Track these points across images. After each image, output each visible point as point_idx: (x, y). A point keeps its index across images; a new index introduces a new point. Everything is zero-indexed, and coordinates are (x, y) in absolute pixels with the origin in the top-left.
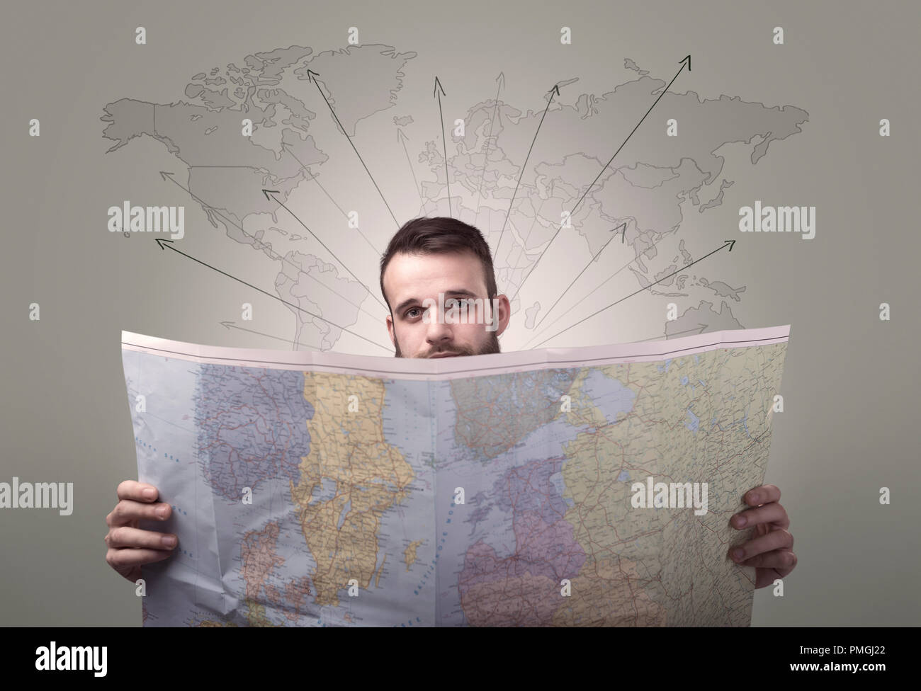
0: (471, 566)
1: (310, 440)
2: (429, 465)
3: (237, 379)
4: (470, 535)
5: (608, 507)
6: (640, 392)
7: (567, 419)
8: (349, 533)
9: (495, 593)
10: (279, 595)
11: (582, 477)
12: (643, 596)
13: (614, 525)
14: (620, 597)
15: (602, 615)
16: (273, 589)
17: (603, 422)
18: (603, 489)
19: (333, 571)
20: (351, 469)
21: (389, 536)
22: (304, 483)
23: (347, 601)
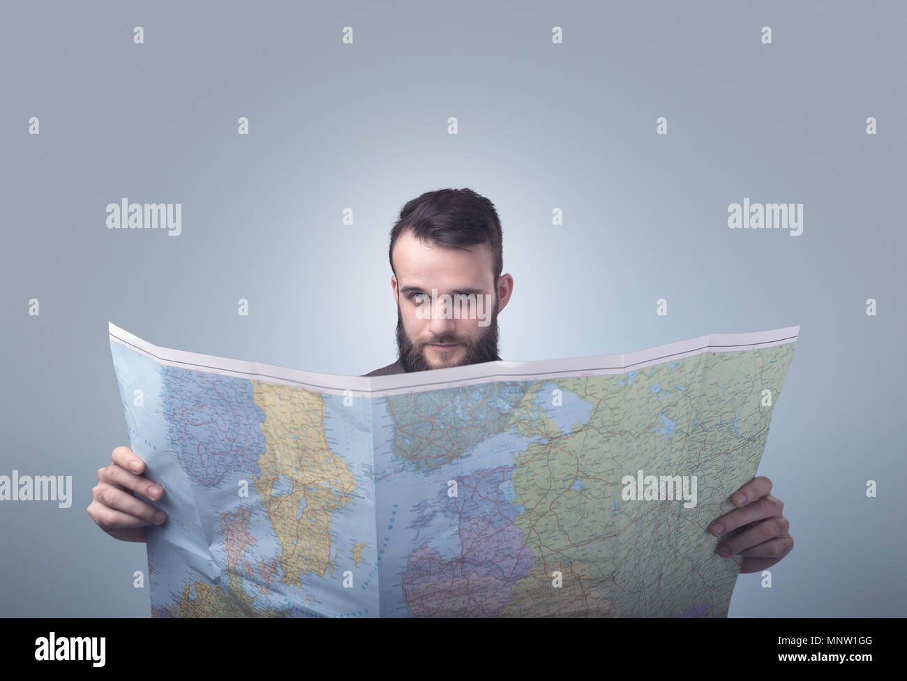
0: (415, 568)
1: (265, 440)
2: (368, 476)
3: (194, 381)
4: (412, 540)
5: (561, 513)
6: (598, 405)
7: (519, 430)
8: (306, 525)
9: (440, 591)
10: (253, 571)
11: (533, 485)
12: (594, 594)
13: (567, 529)
14: (571, 595)
15: (551, 612)
16: (248, 565)
17: (558, 433)
18: (556, 496)
19: (295, 556)
20: (303, 471)
21: (338, 533)
22: (265, 478)
23: (308, 585)
